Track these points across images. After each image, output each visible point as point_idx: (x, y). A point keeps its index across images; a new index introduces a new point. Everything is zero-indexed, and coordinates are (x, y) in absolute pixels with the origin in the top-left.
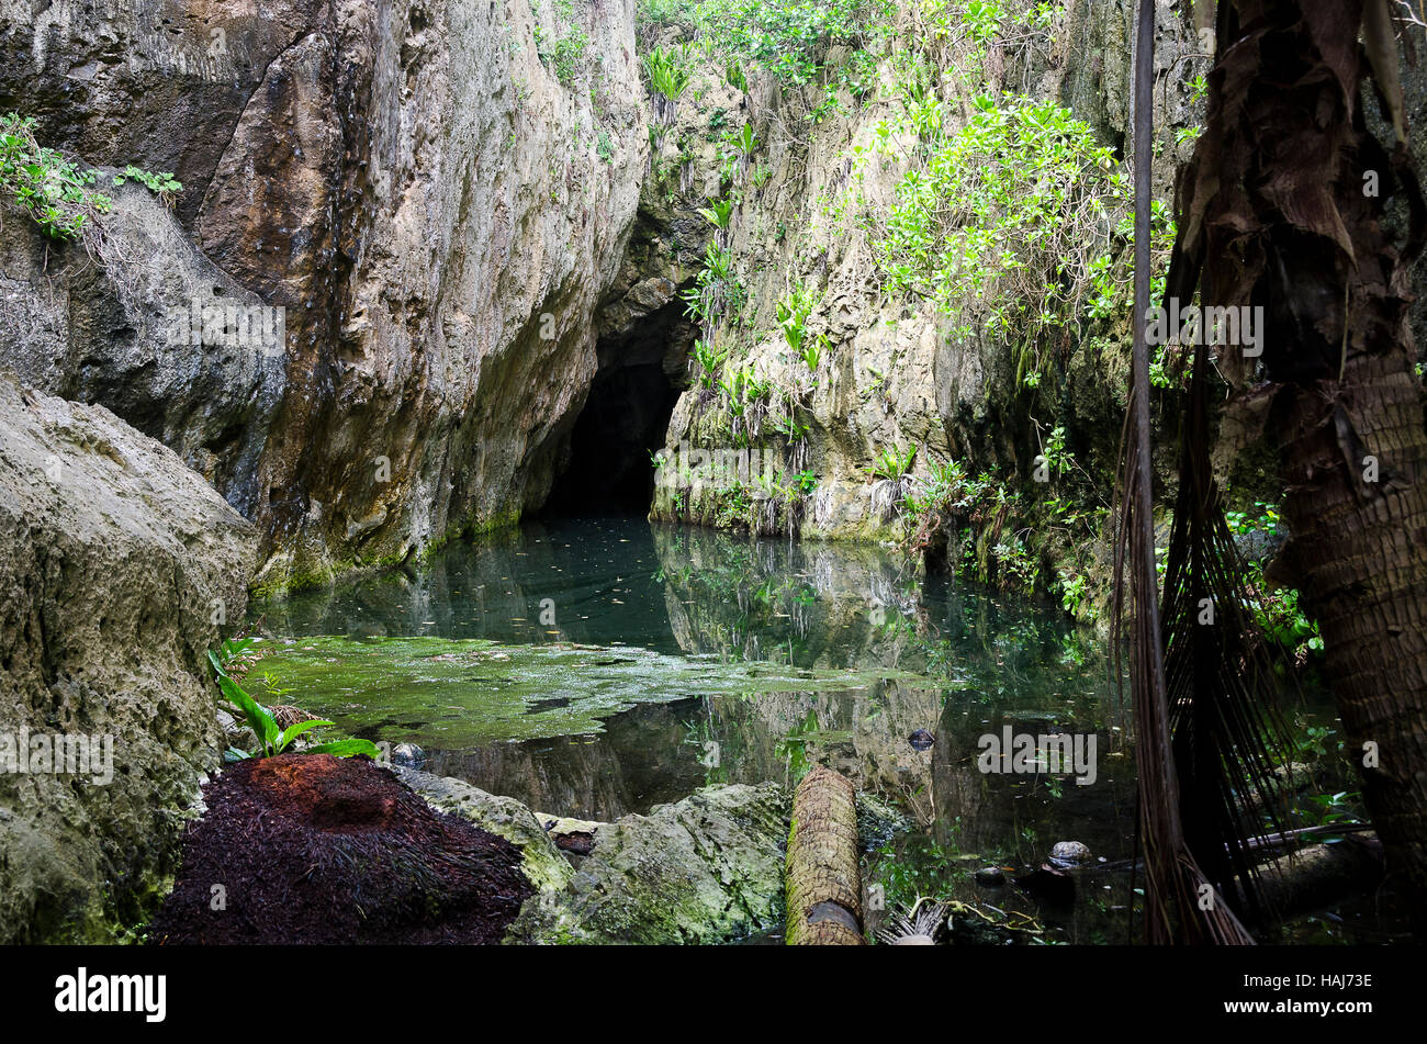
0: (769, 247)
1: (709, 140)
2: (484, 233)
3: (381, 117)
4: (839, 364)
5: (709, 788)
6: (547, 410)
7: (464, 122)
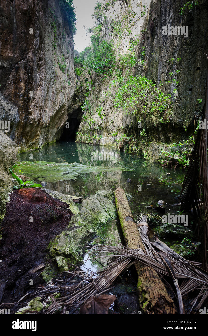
0: (95, 100)
1: (85, 83)
2: (51, 96)
3: (34, 75)
4: (106, 118)
5: (98, 191)
6: (60, 125)
7: (48, 77)
